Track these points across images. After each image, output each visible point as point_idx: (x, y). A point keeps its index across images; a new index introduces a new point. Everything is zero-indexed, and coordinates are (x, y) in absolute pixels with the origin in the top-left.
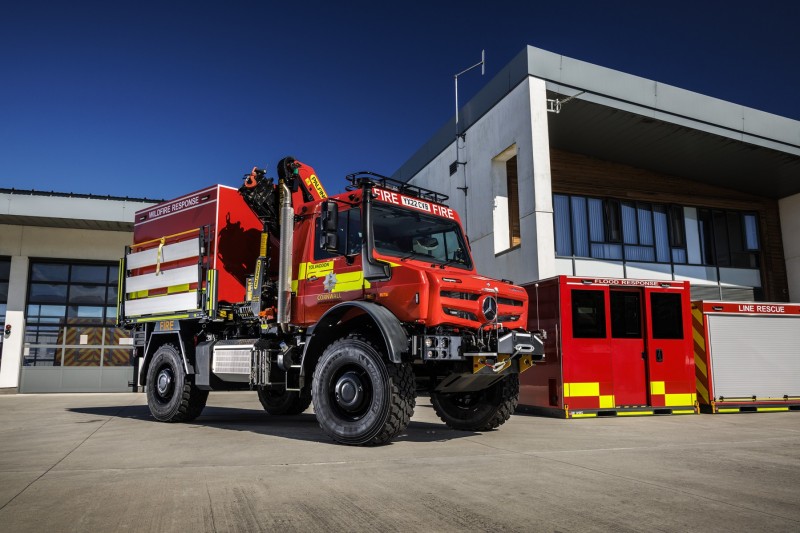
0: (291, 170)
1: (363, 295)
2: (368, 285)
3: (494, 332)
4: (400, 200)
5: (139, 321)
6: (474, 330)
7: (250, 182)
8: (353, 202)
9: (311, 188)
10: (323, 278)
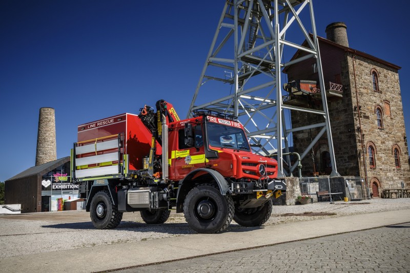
0: (163, 106)
1: (205, 165)
2: (207, 161)
3: (266, 180)
4: (218, 121)
5: (84, 180)
6: (257, 180)
7: (144, 112)
8: (197, 123)
9: (172, 114)
10: (185, 158)
